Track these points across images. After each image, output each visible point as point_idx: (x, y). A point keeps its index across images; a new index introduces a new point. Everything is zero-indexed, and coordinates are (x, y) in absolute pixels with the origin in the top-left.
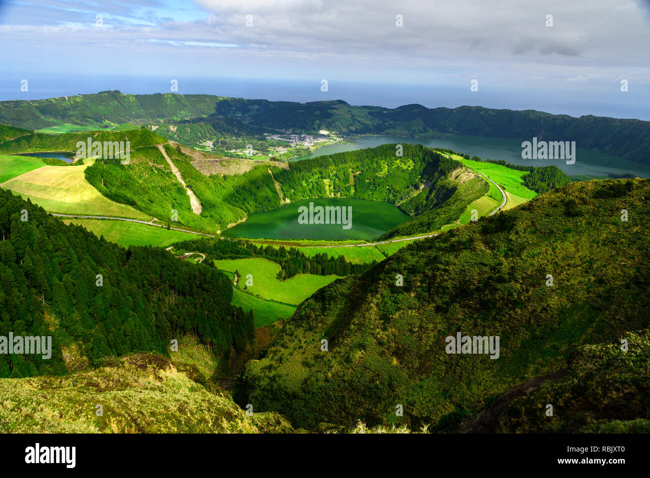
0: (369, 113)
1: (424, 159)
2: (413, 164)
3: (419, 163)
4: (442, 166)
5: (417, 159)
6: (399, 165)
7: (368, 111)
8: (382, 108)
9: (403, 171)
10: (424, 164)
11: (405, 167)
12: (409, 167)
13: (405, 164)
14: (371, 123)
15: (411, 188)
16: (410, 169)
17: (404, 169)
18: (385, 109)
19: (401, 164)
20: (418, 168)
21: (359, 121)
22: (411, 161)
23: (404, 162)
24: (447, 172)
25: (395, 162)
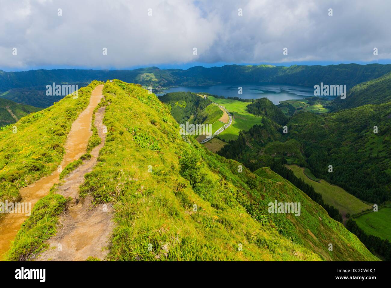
0: (172, 73)
1: (192, 100)
2: (186, 104)
3: (190, 103)
4: (201, 104)
5: (188, 100)
6: (178, 105)
7: (171, 72)
8: (180, 69)
9: (180, 108)
10: (192, 103)
11: (181, 106)
12: (184, 106)
13: (181, 104)
14: (173, 79)
15: (186, 119)
16: (184, 107)
17: (181, 108)
18: (181, 70)
19: (179, 105)
20: (189, 106)
21: (165, 79)
22: (185, 102)
23: (181, 103)
24: (203, 107)
25: (175, 103)
